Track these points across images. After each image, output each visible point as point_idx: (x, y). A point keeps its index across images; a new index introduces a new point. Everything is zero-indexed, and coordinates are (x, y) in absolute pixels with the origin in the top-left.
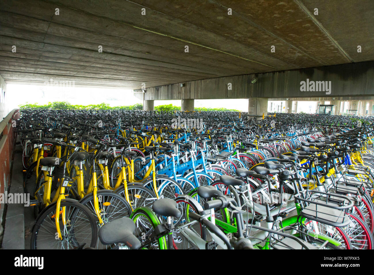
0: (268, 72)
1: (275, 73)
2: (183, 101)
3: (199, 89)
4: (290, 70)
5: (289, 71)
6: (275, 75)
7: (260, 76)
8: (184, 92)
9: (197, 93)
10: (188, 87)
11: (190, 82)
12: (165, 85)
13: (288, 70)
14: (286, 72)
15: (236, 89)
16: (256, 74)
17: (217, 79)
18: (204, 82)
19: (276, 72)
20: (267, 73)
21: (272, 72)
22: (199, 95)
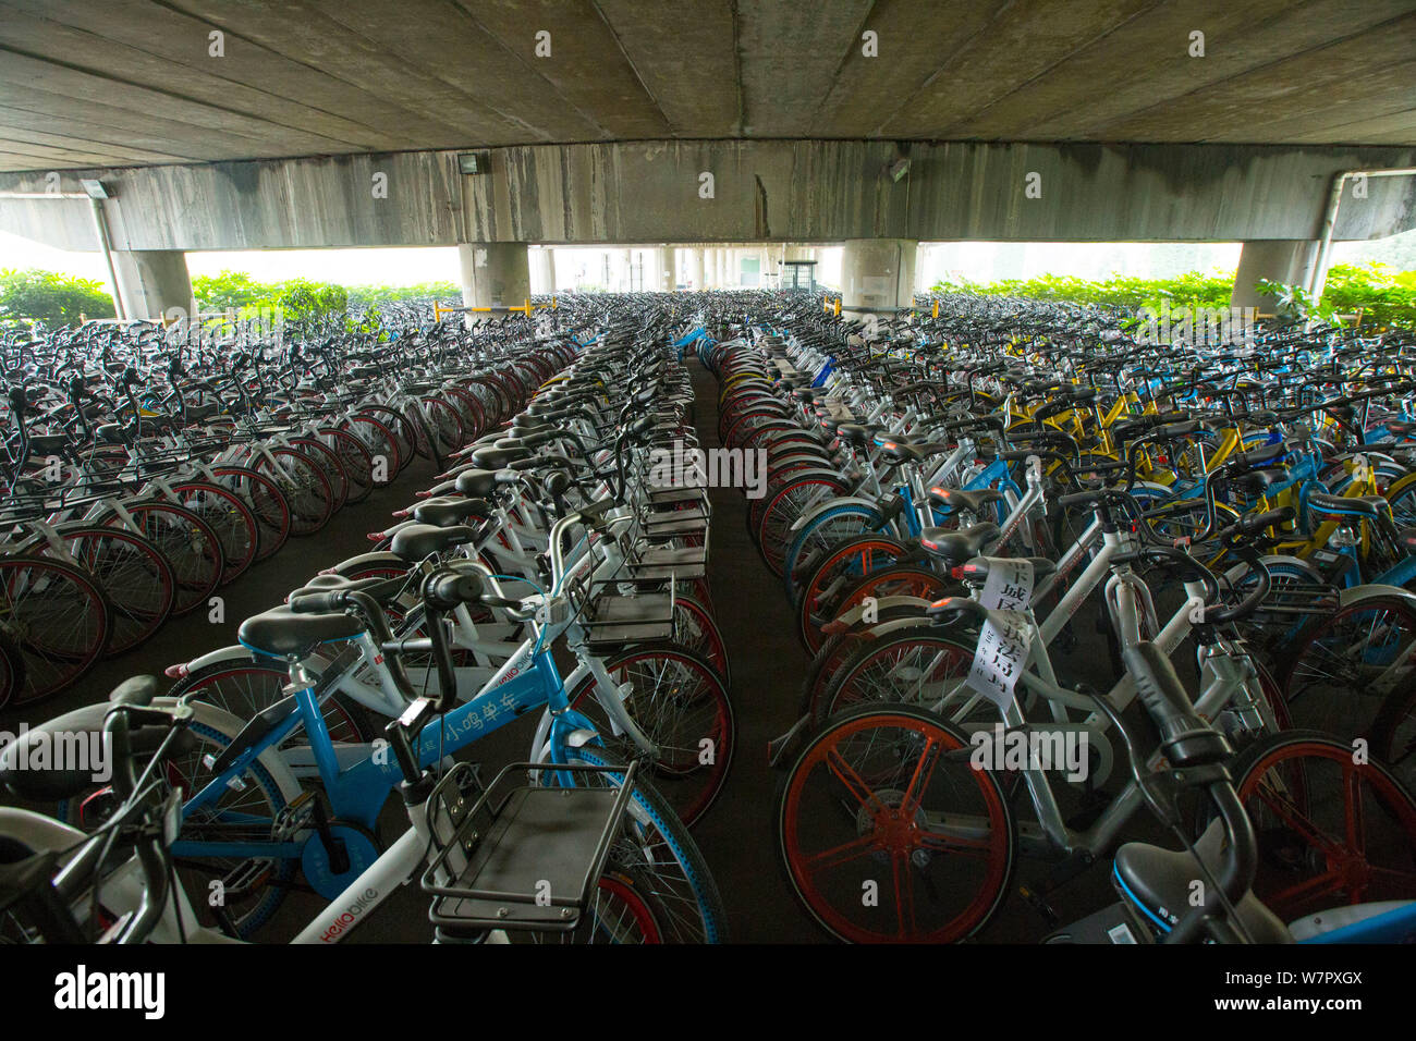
0: (950, 142)
1: (978, 147)
2: (482, 255)
3: (598, 192)
4: (1030, 142)
5: (1026, 147)
6: (976, 155)
7: (919, 151)
8: (484, 205)
9: (586, 212)
10: (513, 177)
11: (525, 150)
12: (320, 159)
13: (1025, 142)
14: (1015, 147)
15: (810, 202)
16: (899, 142)
17: (706, 147)
18: (622, 154)
19: (981, 142)
20: (947, 146)
21: (966, 142)
22: (598, 220)
